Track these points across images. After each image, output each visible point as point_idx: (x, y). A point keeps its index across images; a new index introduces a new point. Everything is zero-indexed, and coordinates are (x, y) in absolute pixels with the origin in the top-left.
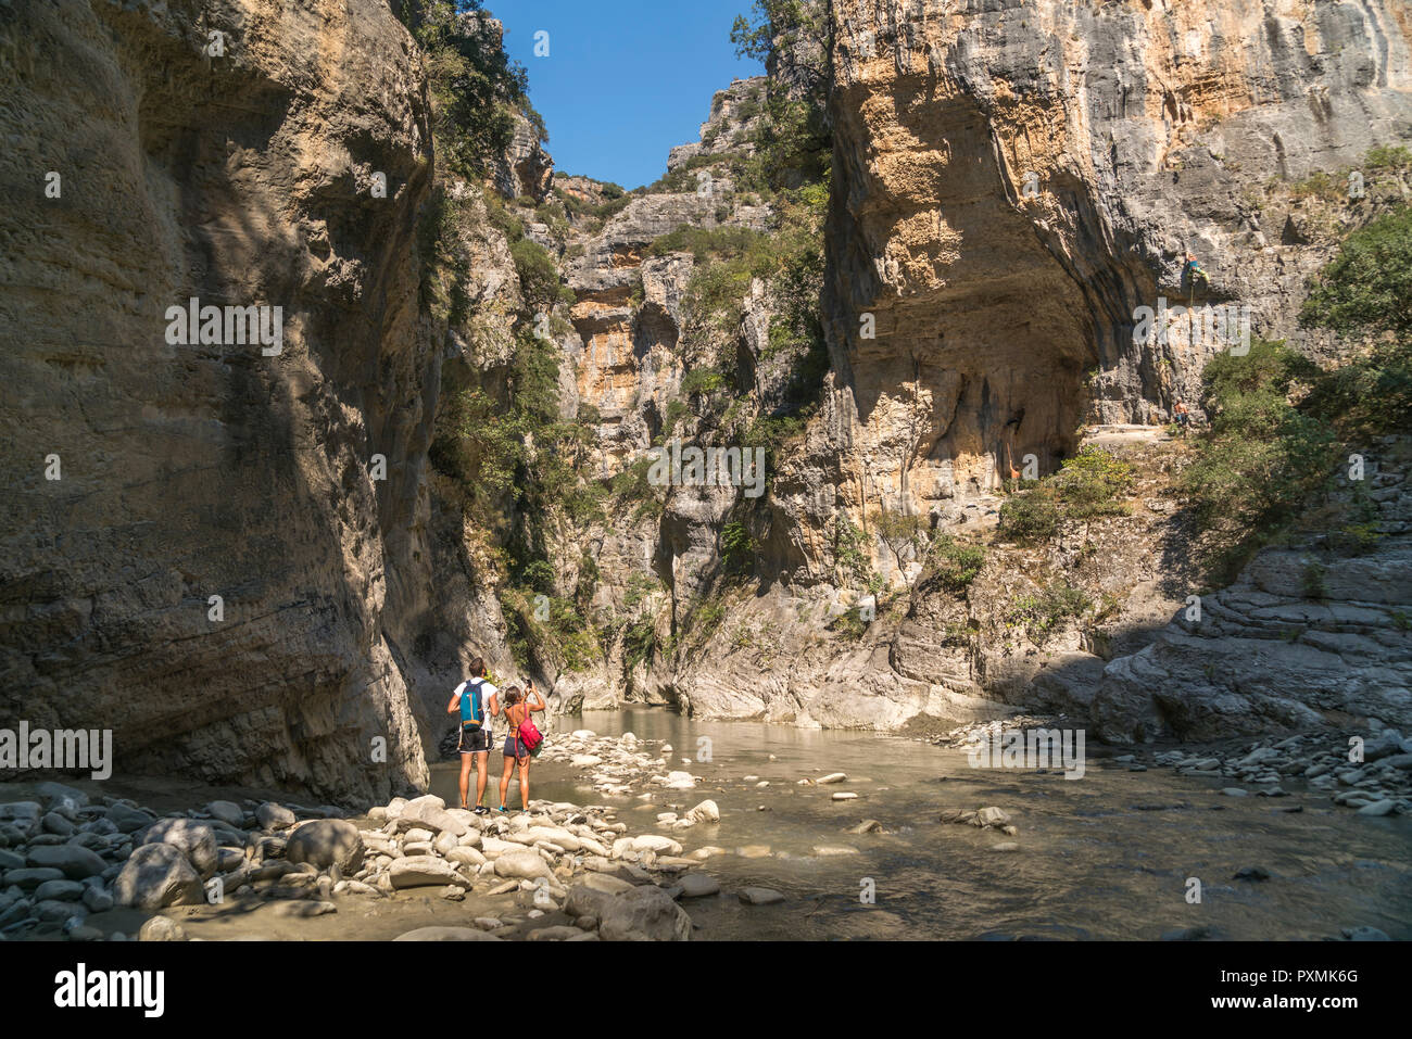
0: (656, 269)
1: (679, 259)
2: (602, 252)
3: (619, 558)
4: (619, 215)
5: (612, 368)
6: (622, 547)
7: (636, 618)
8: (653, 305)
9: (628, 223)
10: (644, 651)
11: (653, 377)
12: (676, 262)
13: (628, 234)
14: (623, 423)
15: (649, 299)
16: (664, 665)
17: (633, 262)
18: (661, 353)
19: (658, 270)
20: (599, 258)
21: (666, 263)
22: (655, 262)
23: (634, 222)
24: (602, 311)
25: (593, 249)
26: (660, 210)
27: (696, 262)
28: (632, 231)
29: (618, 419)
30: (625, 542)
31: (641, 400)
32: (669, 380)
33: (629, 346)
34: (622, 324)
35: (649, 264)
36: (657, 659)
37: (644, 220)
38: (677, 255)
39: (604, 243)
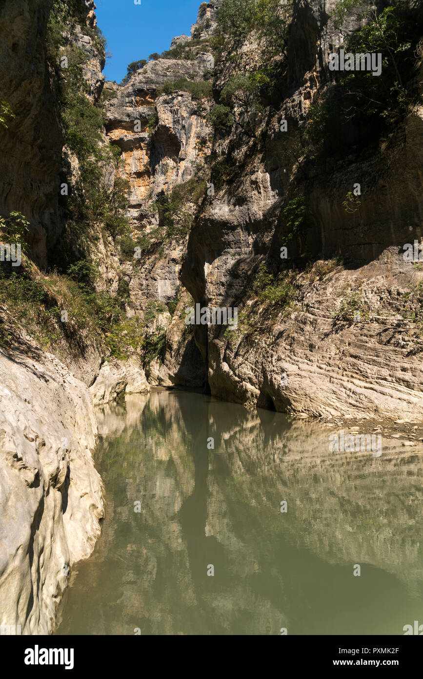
0: (166, 102)
1: (182, 96)
2: (129, 95)
3: (140, 293)
4: (140, 71)
5: (135, 173)
6: (142, 285)
7: (151, 330)
8: (164, 127)
9: (147, 75)
10: (157, 352)
11: (163, 177)
12: (180, 98)
13: (146, 83)
14: (142, 208)
15: (161, 123)
16: (173, 360)
17: (149, 103)
18: (168, 161)
19: (168, 103)
20: (127, 100)
21: (173, 98)
22: (165, 97)
23: (150, 75)
24: (128, 136)
25: (122, 93)
26: (168, 69)
27: (193, 99)
28: (149, 81)
29: (138, 206)
30: (144, 282)
31: (154, 193)
32: (174, 177)
33: (146, 159)
34: (142, 144)
35: (161, 99)
36: (168, 356)
37: (157, 74)
38: (180, 93)
39: (130, 89)
